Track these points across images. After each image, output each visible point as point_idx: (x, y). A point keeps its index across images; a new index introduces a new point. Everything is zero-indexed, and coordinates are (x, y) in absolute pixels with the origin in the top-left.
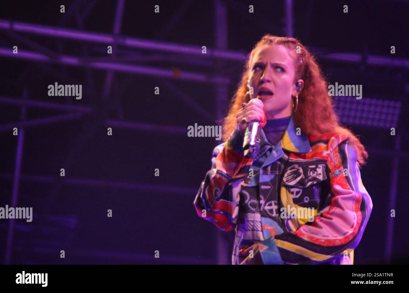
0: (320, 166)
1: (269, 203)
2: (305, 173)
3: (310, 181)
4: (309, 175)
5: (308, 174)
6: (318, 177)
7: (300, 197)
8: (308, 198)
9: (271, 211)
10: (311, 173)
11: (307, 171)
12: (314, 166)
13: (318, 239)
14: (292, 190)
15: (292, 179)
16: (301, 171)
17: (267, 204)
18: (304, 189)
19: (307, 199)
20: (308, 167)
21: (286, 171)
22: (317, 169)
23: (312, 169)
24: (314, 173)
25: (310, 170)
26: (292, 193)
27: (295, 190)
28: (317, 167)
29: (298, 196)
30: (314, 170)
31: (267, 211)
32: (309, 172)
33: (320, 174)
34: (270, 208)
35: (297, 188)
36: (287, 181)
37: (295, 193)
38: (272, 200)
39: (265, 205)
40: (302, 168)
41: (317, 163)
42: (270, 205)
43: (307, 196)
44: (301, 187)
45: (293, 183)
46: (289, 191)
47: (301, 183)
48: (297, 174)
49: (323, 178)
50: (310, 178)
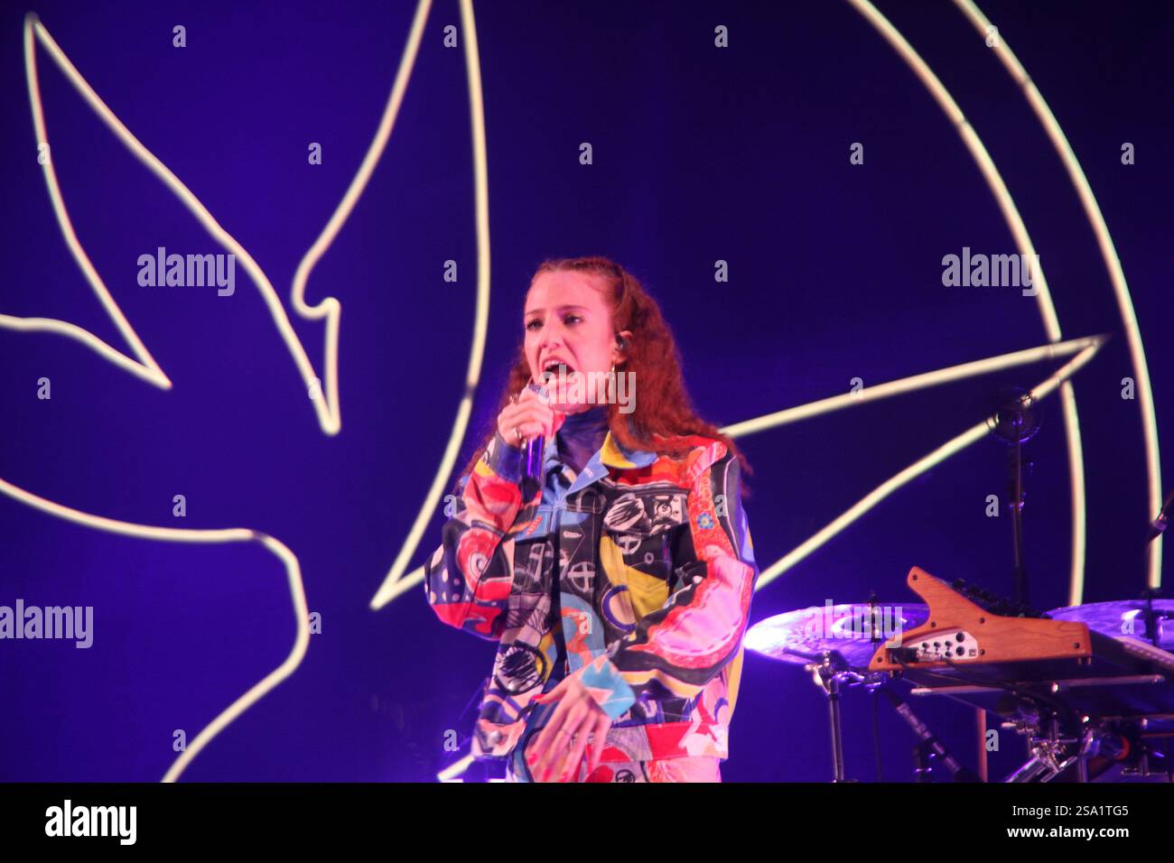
0: (678, 497)
1: (578, 565)
2: (649, 509)
3: (658, 523)
4: (656, 512)
5: (653, 510)
6: (672, 517)
7: (636, 552)
8: (652, 556)
9: (581, 581)
10: (660, 509)
11: (653, 506)
12: (666, 497)
13: (683, 658)
14: (622, 539)
15: (622, 519)
16: (640, 504)
17: (573, 568)
18: (646, 540)
19: (649, 558)
20: (653, 497)
21: (611, 506)
22: (672, 503)
23: (661, 502)
24: (665, 509)
25: (658, 503)
26: (622, 545)
27: (627, 540)
28: (671, 498)
29: (633, 551)
30: (667, 503)
31: (573, 580)
32: (656, 507)
33: (677, 513)
34: (578, 575)
35: (632, 535)
36: (612, 524)
37: (627, 546)
38: (583, 560)
39: (569, 570)
40: (643, 499)
41: (671, 491)
42: (579, 569)
43: (650, 552)
44: (640, 534)
45: (624, 527)
46: (616, 542)
47: (640, 527)
48: (632, 510)
49: (683, 520)
50: (658, 518)
